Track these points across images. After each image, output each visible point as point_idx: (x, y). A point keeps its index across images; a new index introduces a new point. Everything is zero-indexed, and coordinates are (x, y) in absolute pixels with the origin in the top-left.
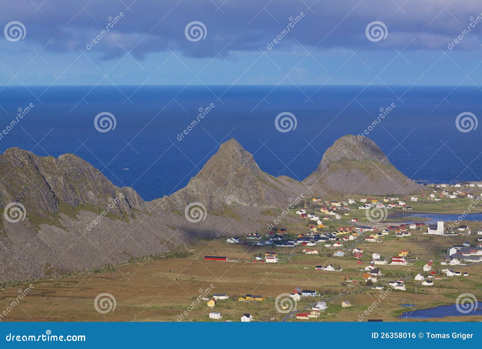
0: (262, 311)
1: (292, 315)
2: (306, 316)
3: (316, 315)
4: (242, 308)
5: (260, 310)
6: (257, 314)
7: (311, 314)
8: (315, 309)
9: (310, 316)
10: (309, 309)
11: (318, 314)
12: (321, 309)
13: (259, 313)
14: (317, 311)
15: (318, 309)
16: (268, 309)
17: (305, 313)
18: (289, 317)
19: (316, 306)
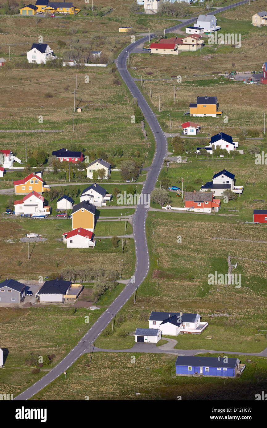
0: (74, 38)
1: (141, 46)
2: (171, 46)
3: (193, 45)
4: (28, 30)
5: (70, 34)
6: (62, 44)
7: (184, 42)
8: (193, 31)
9: (181, 48)
10: (178, 32)
11: (199, 42)
12: (205, 31)
13: (67, 41)
14: (195, 35)
15: (198, 32)
16: (86, 32)
17: (169, 41)
18: (134, 51)
19: (195, 25)
